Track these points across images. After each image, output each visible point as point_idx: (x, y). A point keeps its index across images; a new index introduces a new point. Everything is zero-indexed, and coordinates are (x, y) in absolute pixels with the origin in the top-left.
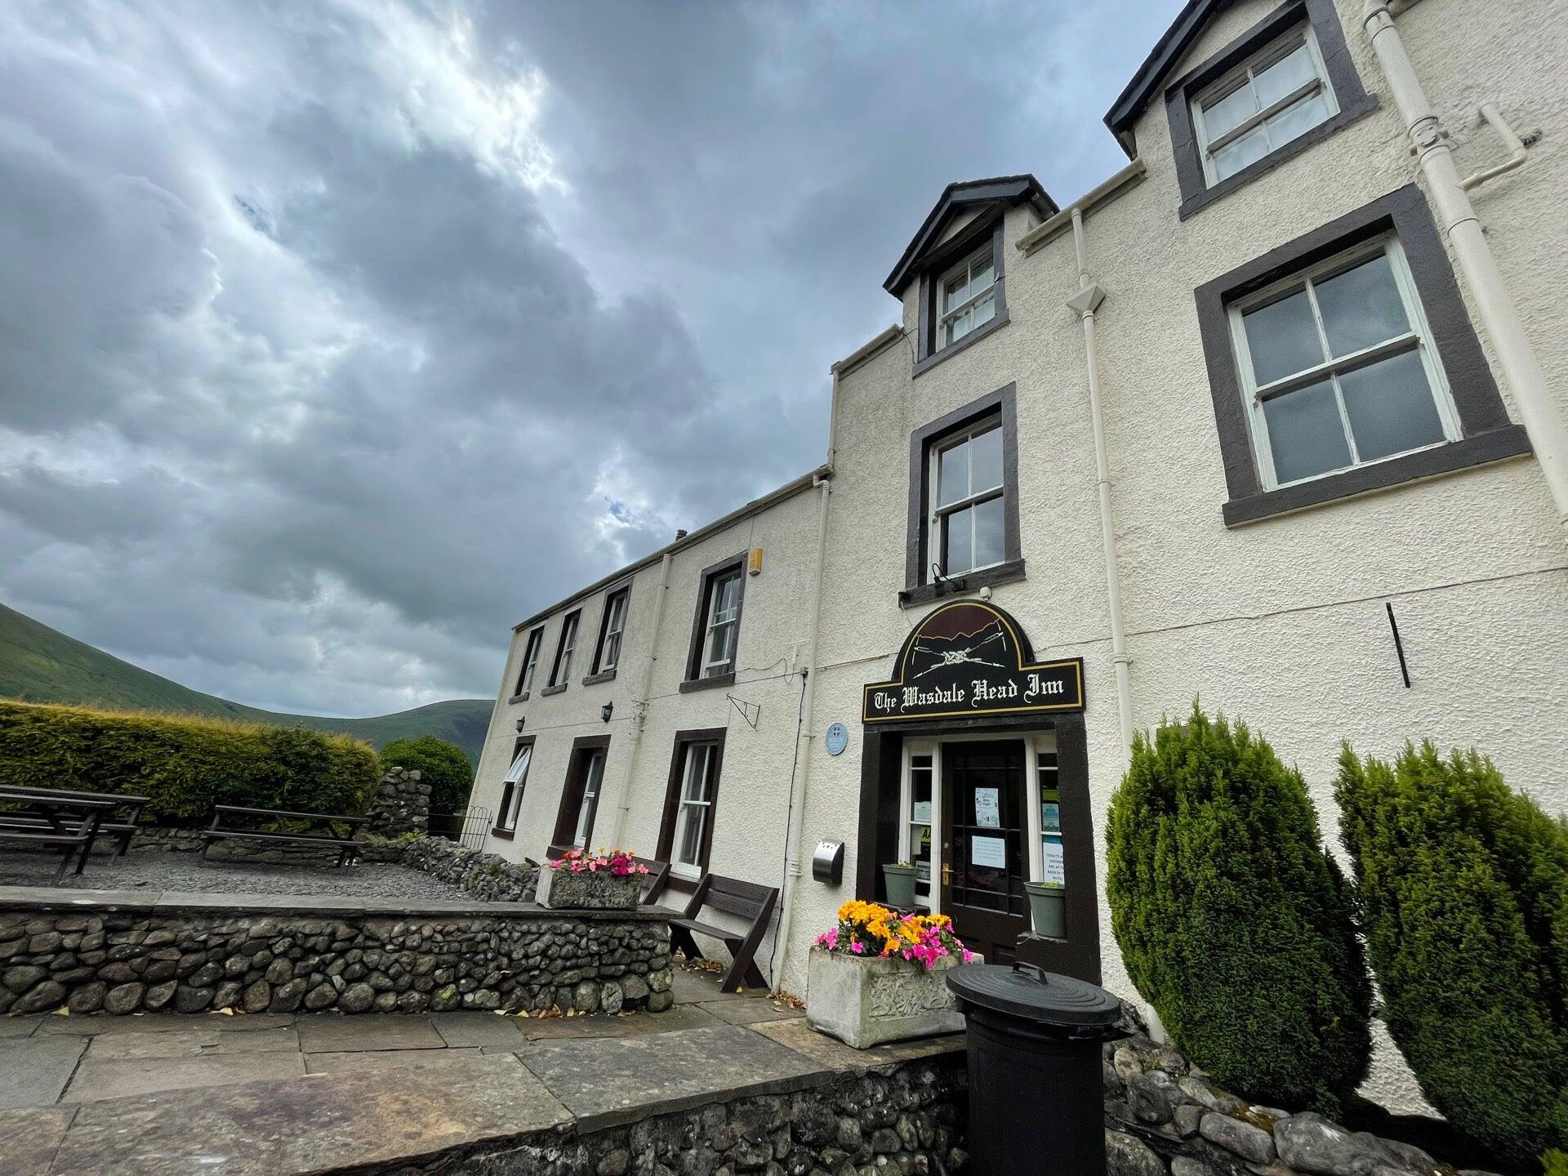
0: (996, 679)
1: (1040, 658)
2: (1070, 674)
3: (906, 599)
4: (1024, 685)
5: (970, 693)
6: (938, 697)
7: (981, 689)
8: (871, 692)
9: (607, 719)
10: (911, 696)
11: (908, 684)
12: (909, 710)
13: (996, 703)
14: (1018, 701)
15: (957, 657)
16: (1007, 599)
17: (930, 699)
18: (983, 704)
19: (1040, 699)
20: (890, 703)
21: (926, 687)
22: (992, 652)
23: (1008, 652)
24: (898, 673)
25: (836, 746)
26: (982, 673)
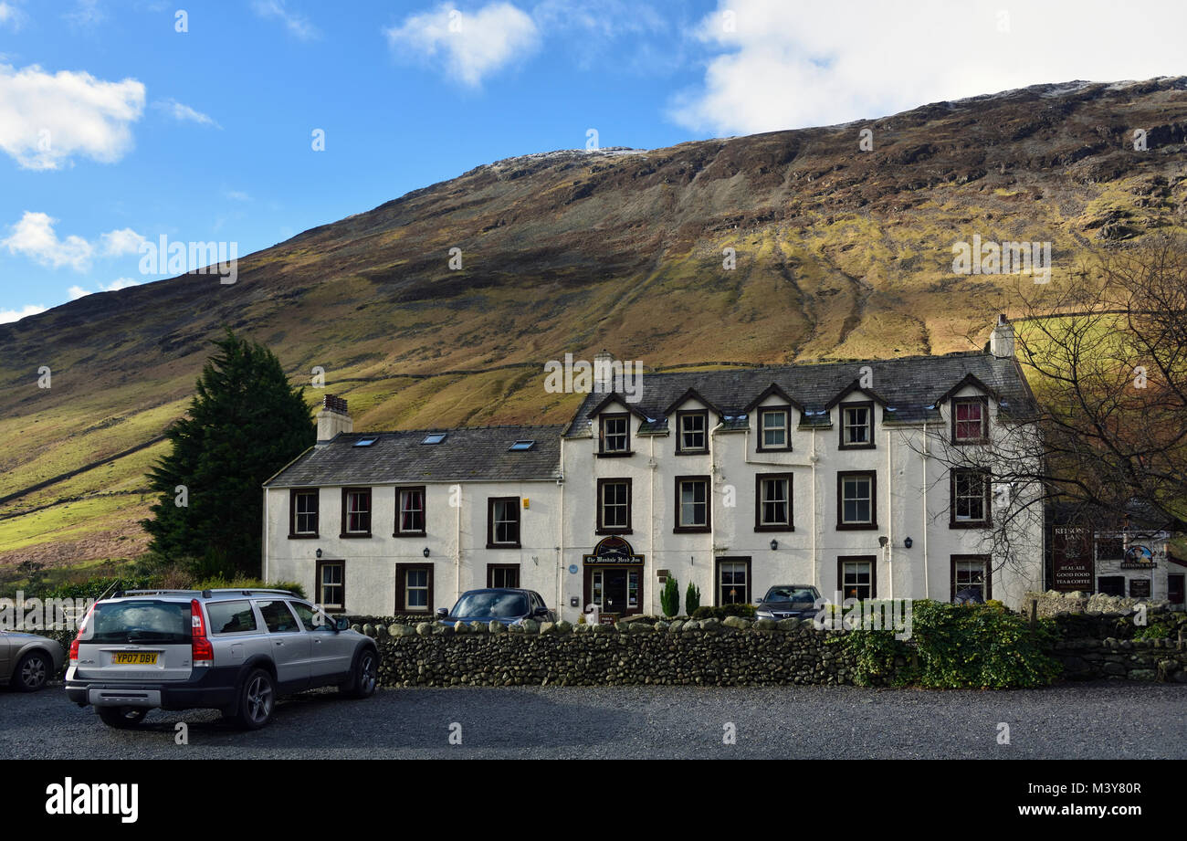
0: (625, 557)
1: (634, 553)
2: (642, 558)
3: (597, 533)
4: (631, 559)
5: (617, 560)
6: (608, 560)
7: (620, 559)
8: (586, 557)
9: (427, 555)
10: (600, 559)
11: (599, 555)
12: (599, 563)
13: (623, 563)
14: (629, 562)
15: (614, 551)
16: (627, 538)
17: (604, 561)
19: (635, 562)
20: (593, 561)
21: (604, 557)
22: (623, 551)
23: (627, 550)
24: (595, 553)
25: (574, 570)
26: (620, 556)
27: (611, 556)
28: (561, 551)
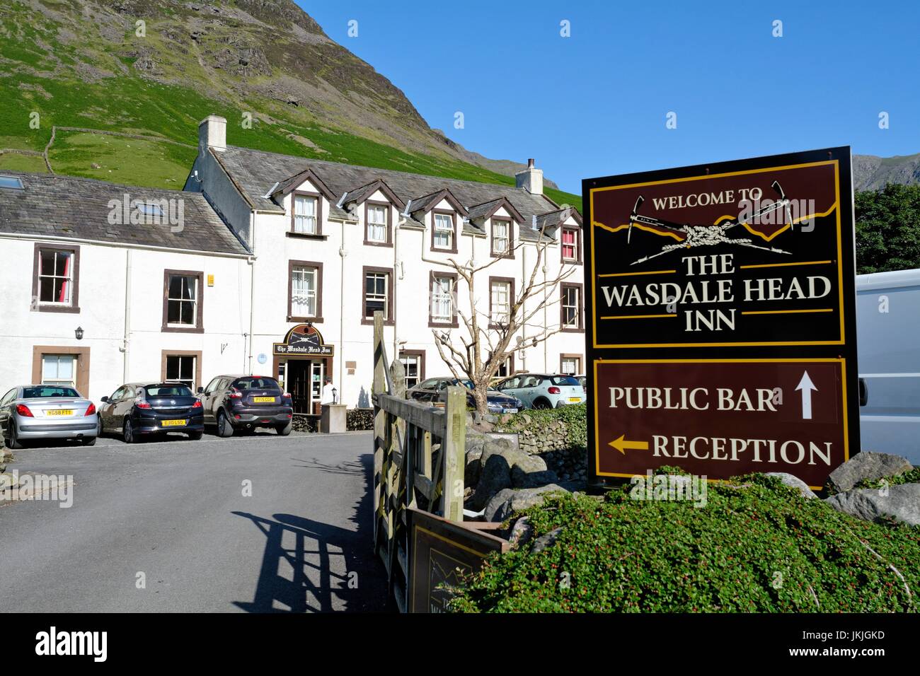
0: (315, 347)
1: (325, 343)
2: (331, 348)
3: (289, 320)
4: (321, 349)
5: (308, 350)
6: (299, 349)
7: (311, 349)
8: (276, 346)
9: (79, 338)
10: (290, 348)
11: (290, 345)
12: (290, 352)
13: (315, 353)
14: (320, 353)
15: (305, 340)
16: (318, 326)
17: (295, 350)
18: (311, 353)
19: (325, 353)
20: (283, 349)
21: (295, 346)
22: (314, 340)
23: (317, 341)
24: (285, 341)
25: (261, 359)
26: (311, 345)
27: (302, 345)
28: (248, 337)
